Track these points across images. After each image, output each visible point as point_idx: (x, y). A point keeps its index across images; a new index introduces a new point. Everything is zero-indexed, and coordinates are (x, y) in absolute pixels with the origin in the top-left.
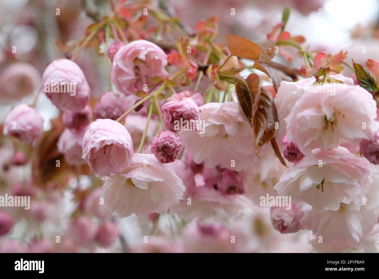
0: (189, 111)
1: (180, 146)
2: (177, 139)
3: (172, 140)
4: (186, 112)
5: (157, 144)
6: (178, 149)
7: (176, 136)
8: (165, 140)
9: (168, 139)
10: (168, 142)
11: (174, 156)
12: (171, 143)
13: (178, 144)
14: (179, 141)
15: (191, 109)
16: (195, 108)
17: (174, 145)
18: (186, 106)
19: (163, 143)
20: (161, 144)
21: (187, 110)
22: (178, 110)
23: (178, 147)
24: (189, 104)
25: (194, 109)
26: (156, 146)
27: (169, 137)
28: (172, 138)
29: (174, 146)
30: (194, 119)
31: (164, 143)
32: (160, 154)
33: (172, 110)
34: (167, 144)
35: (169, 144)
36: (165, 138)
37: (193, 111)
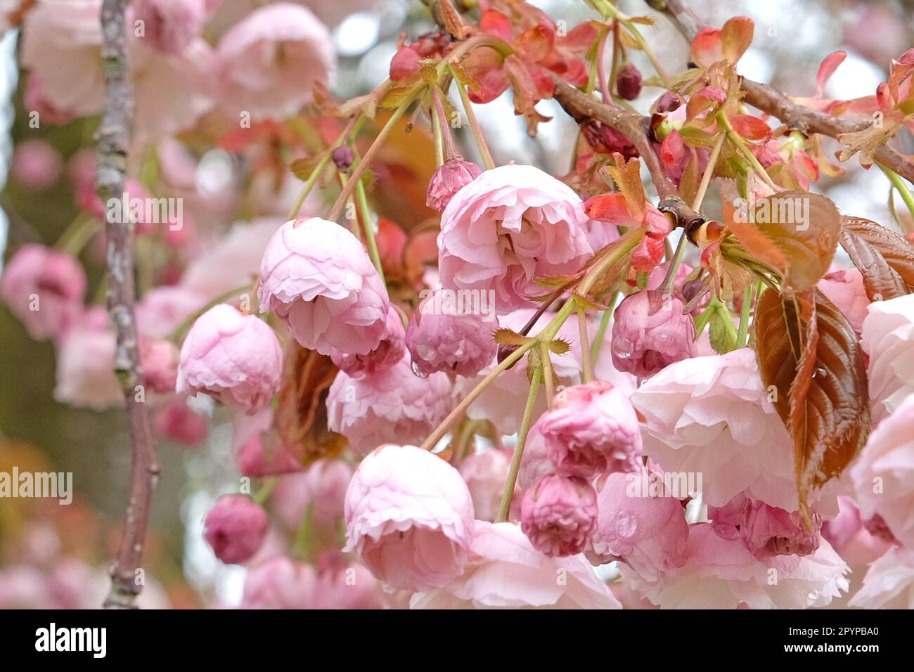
0: (607, 436)
1: (591, 520)
2: (583, 505)
3: (570, 509)
4: (599, 438)
5: (532, 517)
6: (586, 528)
7: (580, 496)
8: (551, 511)
9: (558, 508)
10: (557, 518)
12: (566, 517)
13: (585, 517)
14: (586, 509)
15: (613, 430)
16: (623, 426)
17: (575, 521)
18: (601, 423)
19: (545, 517)
20: (541, 520)
21: (603, 435)
22: (580, 434)
23: (586, 523)
24: (607, 416)
25: (621, 429)
26: (530, 523)
27: (559, 503)
28: (567, 506)
29: (576, 525)
30: (623, 450)
31: (548, 519)
32: (542, 539)
33: (565, 434)
34: (556, 521)
35: (561, 520)
36: (550, 506)
37: (619, 434)
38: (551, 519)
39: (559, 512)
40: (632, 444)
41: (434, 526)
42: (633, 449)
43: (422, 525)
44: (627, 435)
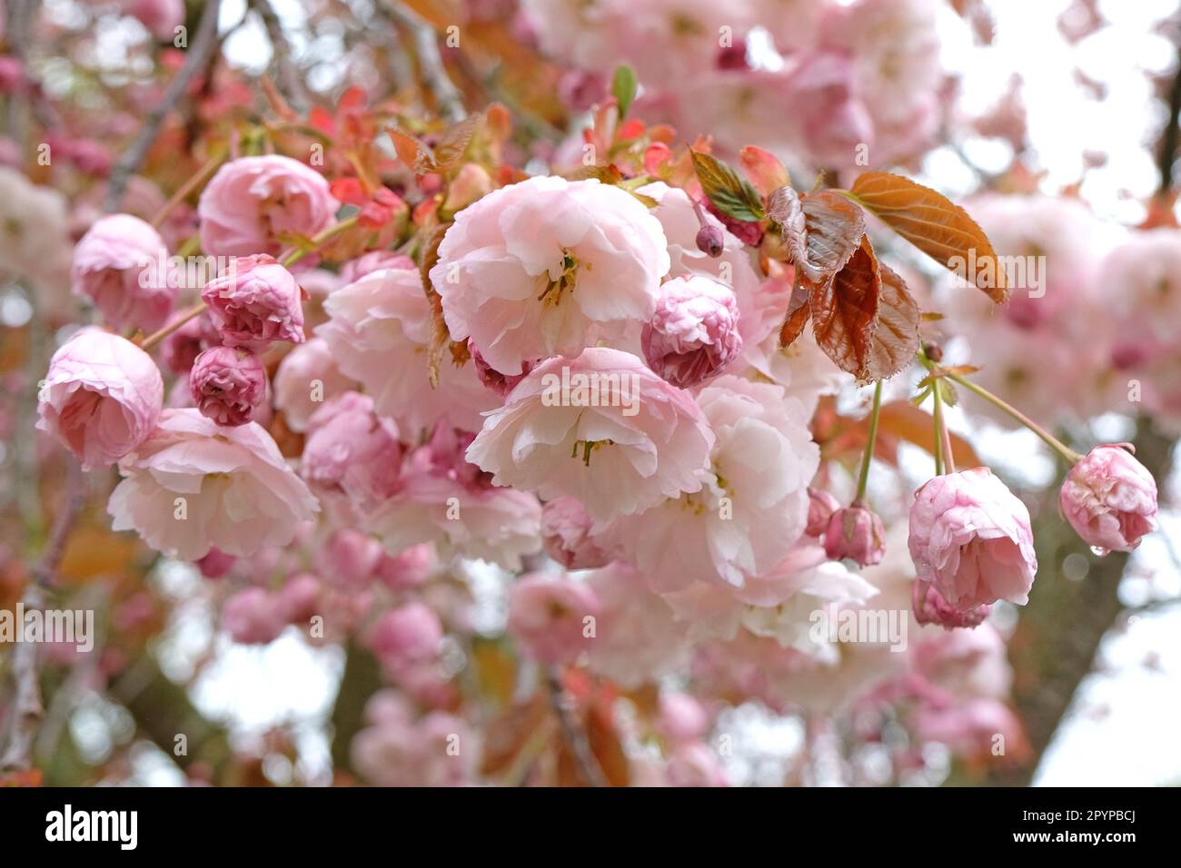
1: (249, 383)
2: (239, 367)
3: (227, 369)
4: (249, 298)
5: (195, 381)
6: (245, 389)
7: (239, 360)
8: (210, 371)
9: (214, 367)
10: (212, 375)
11: (242, 409)
12: (222, 377)
13: (243, 378)
14: (245, 372)
15: (264, 291)
16: (274, 287)
17: (232, 382)
18: (253, 285)
19: (205, 377)
20: (201, 381)
21: (254, 294)
23: (243, 385)
26: (194, 388)
27: (217, 363)
28: (223, 366)
29: (232, 385)
30: (277, 313)
32: (207, 404)
34: (214, 379)
35: (217, 380)
37: (270, 295)
38: (208, 379)
39: (215, 372)
40: (286, 308)
41: (100, 387)
42: (288, 314)
43: (89, 386)
44: (279, 297)
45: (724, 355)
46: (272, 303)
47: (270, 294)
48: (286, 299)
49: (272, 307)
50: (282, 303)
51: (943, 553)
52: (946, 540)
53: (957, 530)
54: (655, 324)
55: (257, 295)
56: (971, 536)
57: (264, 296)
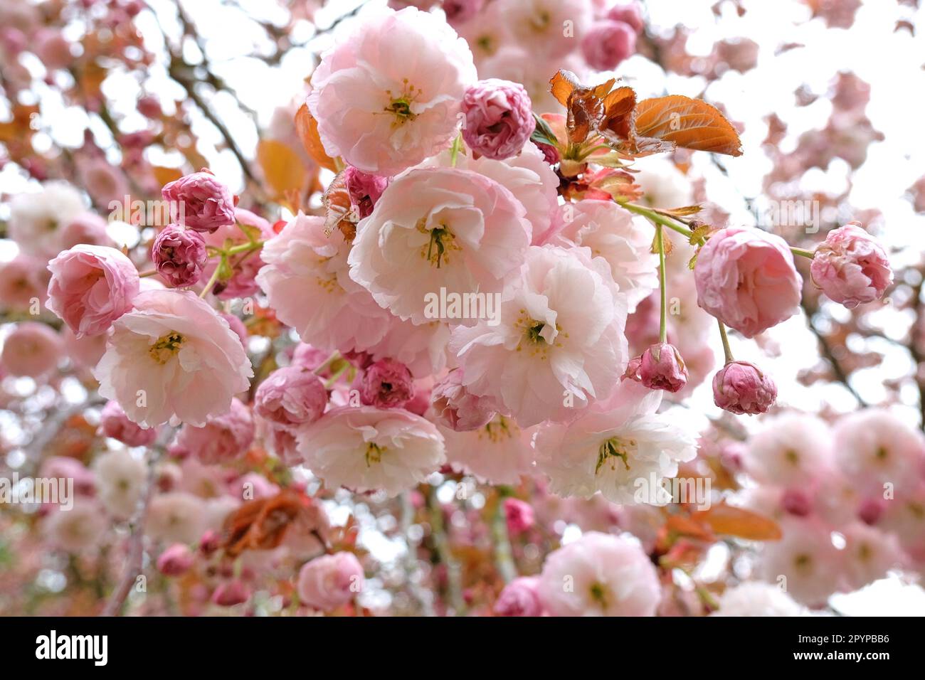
45: (521, 122)
46: (210, 188)
47: (208, 182)
48: (220, 187)
49: (210, 191)
50: (218, 189)
51: (724, 270)
52: (725, 257)
53: (731, 246)
54: (466, 98)
55: (199, 182)
56: (744, 250)
57: (204, 183)
